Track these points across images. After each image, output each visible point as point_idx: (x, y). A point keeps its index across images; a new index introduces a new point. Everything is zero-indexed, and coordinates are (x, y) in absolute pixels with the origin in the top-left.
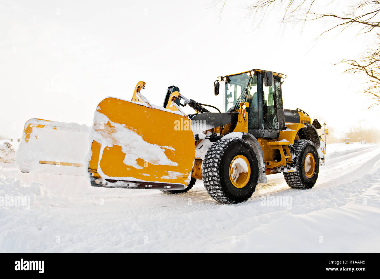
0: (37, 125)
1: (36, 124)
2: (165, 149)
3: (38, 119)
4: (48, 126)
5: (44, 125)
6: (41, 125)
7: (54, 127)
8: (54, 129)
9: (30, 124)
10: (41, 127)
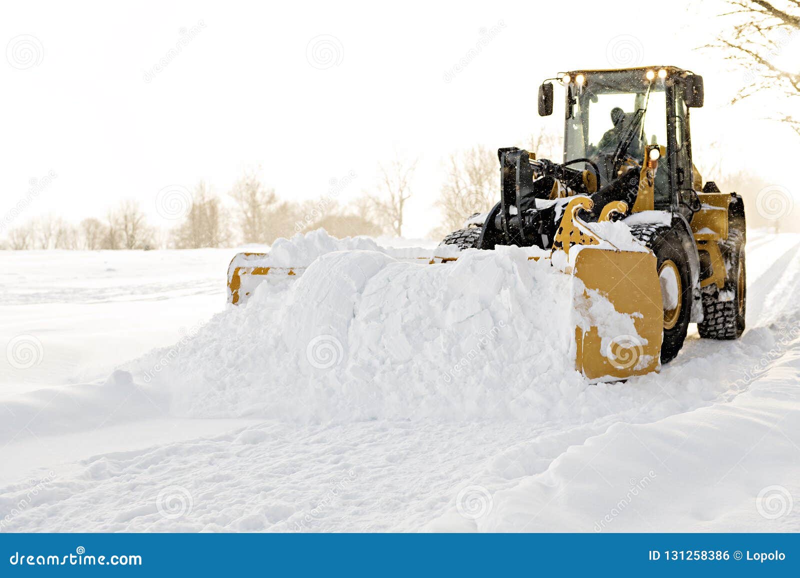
0: (253, 270)
1: (251, 268)
2: (634, 317)
3: (246, 254)
4: (275, 269)
5: (268, 269)
6: (261, 268)
7: (289, 271)
8: (289, 274)
9: (238, 269)
10: (261, 273)
